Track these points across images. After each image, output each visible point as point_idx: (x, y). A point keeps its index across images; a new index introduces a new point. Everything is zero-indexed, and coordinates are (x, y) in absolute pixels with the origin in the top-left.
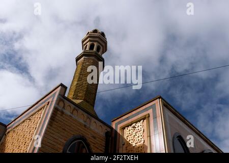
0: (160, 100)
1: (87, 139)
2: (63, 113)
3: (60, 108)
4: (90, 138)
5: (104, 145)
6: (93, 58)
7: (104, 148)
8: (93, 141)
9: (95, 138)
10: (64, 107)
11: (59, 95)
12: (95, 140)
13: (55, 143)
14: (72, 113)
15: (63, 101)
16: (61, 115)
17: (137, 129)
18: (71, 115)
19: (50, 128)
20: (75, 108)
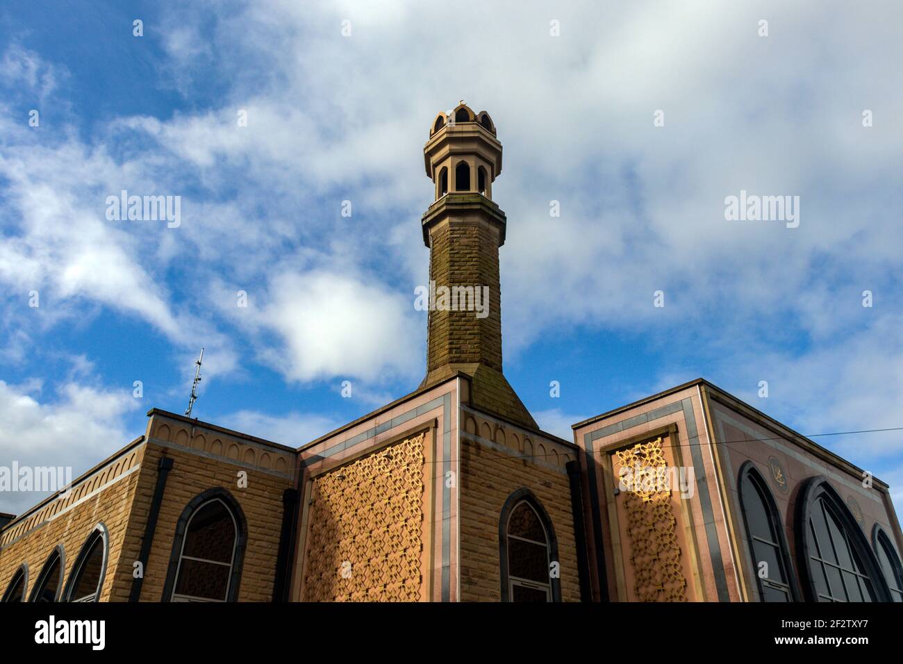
0: (703, 388)
1: (535, 492)
2: (478, 447)
3: (471, 438)
4: (539, 490)
5: (570, 497)
6: (476, 219)
7: (570, 503)
8: (547, 495)
9: (547, 485)
10: (477, 433)
11: (462, 403)
12: (551, 490)
13: (481, 525)
14: (494, 441)
15: (473, 418)
16: (478, 455)
17: (648, 458)
18: (495, 446)
19: (466, 495)
20: (497, 425)
